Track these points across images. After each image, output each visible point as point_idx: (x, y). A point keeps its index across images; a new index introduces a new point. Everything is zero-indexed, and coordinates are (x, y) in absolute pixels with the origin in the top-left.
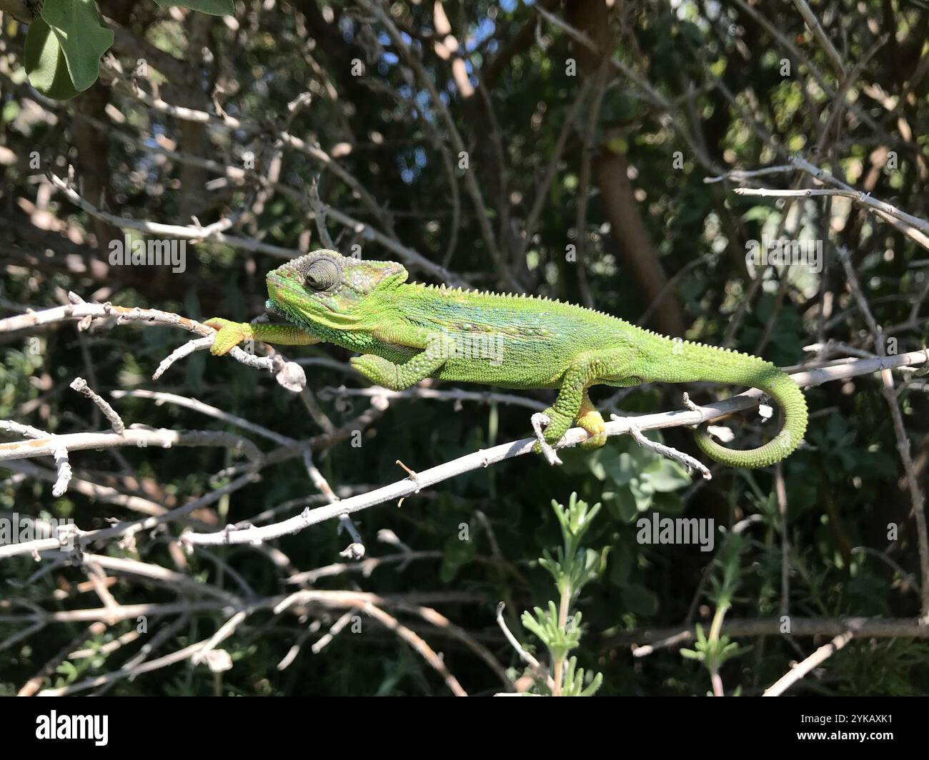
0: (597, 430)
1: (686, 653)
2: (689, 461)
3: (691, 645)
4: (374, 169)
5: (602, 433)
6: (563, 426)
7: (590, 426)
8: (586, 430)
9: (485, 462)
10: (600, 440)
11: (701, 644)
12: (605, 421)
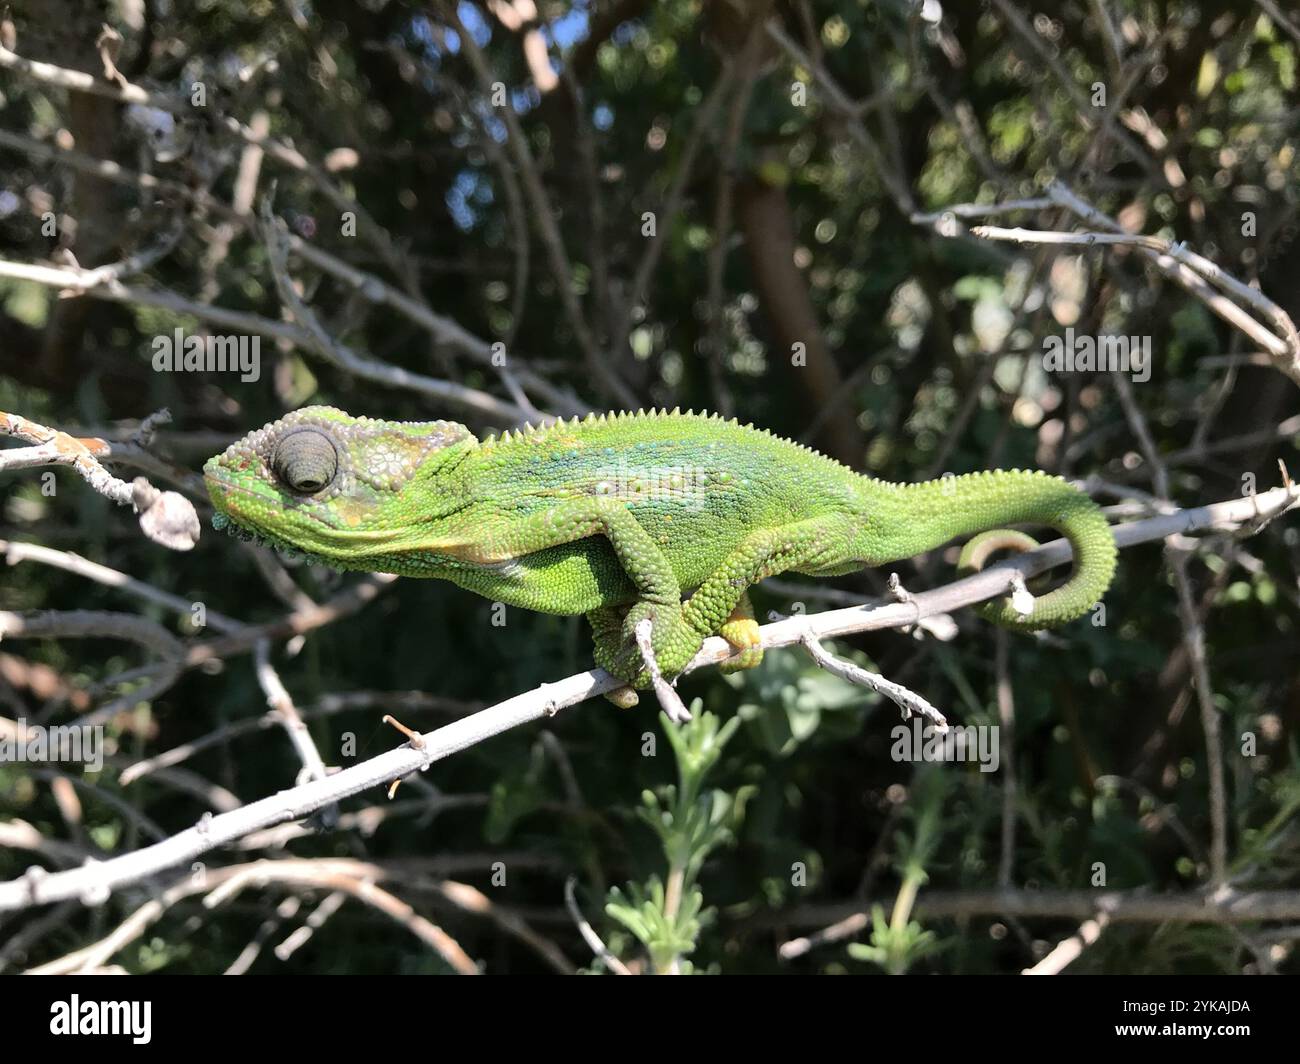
0: (747, 641)
1: (859, 951)
2: (909, 699)
3: (865, 936)
4: (408, 199)
5: (755, 646)
6: (689, 646)
7: (734, 636)
8: (728, 641)
9: (551, 707)
10: (752, 660)
11: (880, 936)
12: (760, 624)
